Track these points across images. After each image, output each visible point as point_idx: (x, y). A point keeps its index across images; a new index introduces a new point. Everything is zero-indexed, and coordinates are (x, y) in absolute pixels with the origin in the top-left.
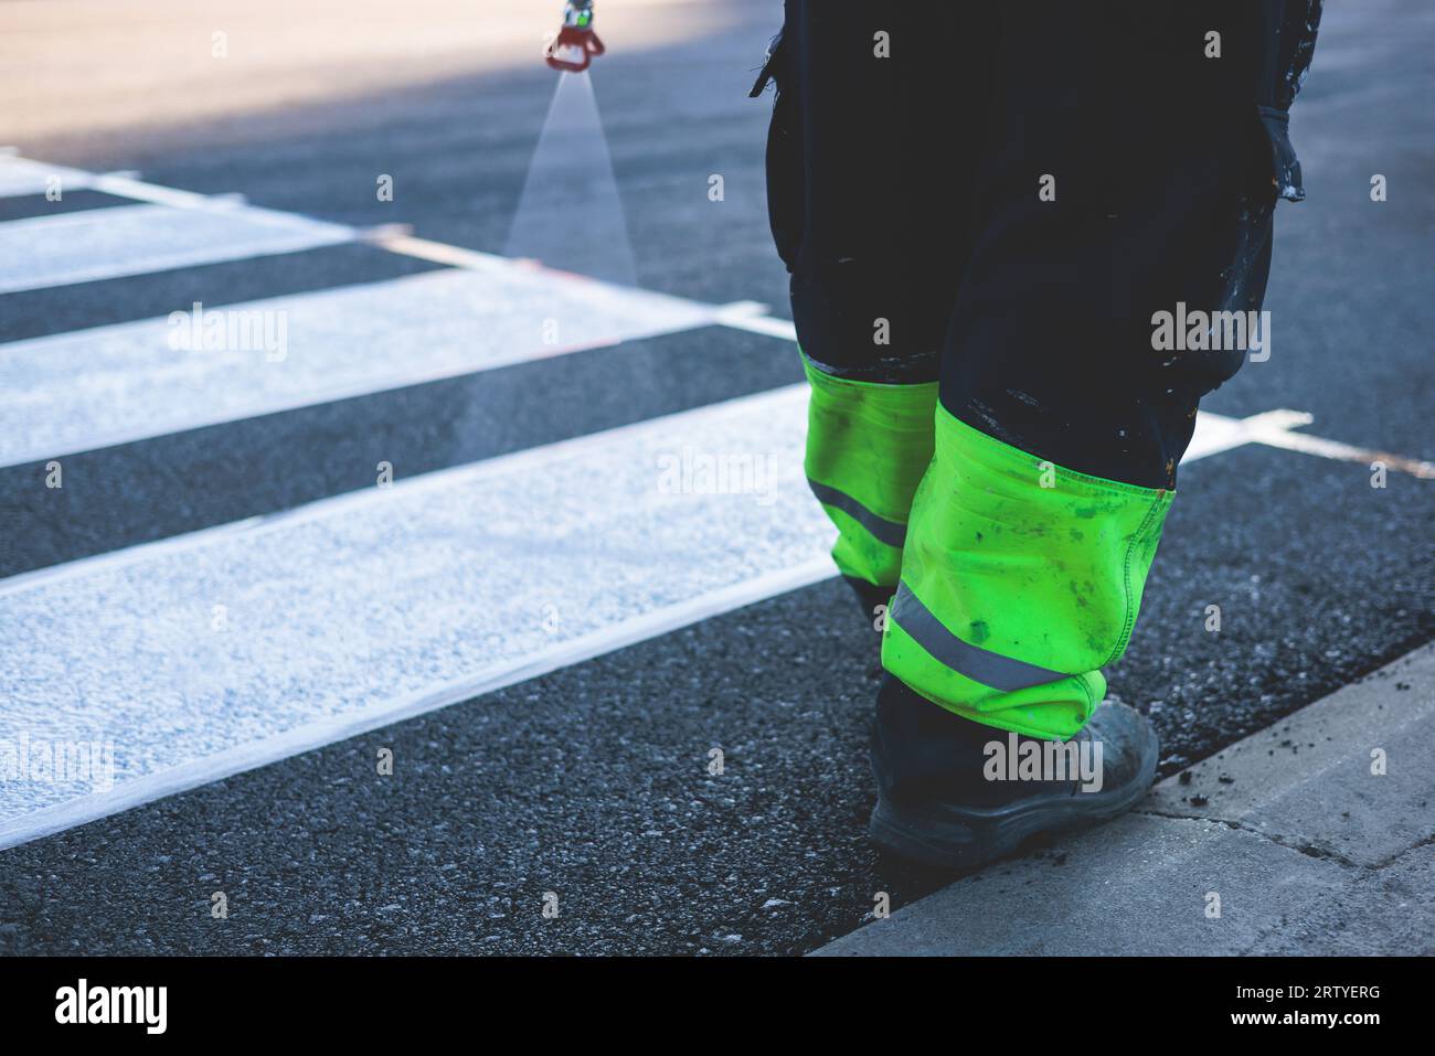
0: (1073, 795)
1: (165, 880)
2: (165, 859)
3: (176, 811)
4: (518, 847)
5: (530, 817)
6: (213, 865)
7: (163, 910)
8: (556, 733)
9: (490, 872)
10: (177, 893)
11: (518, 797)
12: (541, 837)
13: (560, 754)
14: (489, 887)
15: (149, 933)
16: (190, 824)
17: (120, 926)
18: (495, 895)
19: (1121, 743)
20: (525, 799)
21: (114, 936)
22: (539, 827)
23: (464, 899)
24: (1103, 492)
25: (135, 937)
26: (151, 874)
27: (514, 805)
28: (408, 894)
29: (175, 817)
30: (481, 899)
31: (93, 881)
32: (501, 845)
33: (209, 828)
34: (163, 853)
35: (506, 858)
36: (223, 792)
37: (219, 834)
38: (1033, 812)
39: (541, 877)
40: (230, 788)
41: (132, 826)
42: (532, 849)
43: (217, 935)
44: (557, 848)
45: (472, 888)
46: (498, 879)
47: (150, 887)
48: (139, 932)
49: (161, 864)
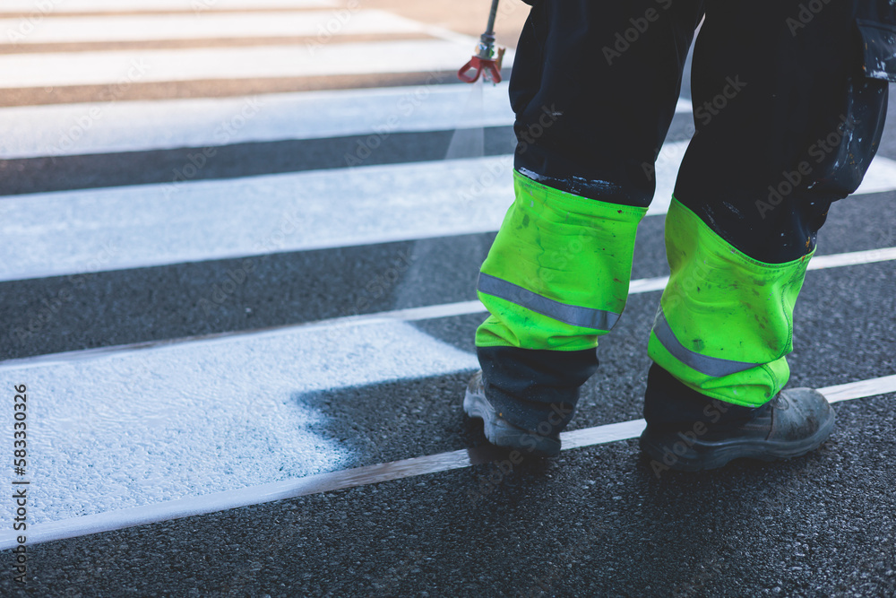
0: (766, 439)
1: (592, 495)
2: (592, 482)
3: (597, 454)
4: (813, 513)
5: (820, 495)
6: (620, 491)
7: (592, 513)
8: (837, 443)
9: (795, 526)
10: (600, 505)
11: (811, 481)
12: (828, 510)
13: (840, 458)
14: (794, 535)
15: (584, 526)
16: (606, 464)
17: (566, 518)
18: (798, 541)
19: (808, 414)
20: (817, 483)
21: (563, 524)
22: (826, 503)
23: (778, 540)
24: (770, 272)
25: (576, 526)
26: (584, 490)
27: (809, 485)
28: (742, 530)
29: (597, 458)
30: (790, 543)
31: (551, 488)
32: (801, 510)
33: (618, 468)
34: (591, 479)
35: (804, 518)
36: (626, 447)
37: (624, 472)
38: (739, 446)
39: (828, 535)
40: (630, 445)
41: (572, 459)
42: (822, 516)
43: (624, 535)
44: (839, 518)
45: (784, 534)
46: (800, 531)
47: (583, 498)
48: (578, 524)
49: (590, 485)
